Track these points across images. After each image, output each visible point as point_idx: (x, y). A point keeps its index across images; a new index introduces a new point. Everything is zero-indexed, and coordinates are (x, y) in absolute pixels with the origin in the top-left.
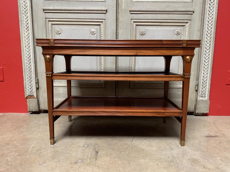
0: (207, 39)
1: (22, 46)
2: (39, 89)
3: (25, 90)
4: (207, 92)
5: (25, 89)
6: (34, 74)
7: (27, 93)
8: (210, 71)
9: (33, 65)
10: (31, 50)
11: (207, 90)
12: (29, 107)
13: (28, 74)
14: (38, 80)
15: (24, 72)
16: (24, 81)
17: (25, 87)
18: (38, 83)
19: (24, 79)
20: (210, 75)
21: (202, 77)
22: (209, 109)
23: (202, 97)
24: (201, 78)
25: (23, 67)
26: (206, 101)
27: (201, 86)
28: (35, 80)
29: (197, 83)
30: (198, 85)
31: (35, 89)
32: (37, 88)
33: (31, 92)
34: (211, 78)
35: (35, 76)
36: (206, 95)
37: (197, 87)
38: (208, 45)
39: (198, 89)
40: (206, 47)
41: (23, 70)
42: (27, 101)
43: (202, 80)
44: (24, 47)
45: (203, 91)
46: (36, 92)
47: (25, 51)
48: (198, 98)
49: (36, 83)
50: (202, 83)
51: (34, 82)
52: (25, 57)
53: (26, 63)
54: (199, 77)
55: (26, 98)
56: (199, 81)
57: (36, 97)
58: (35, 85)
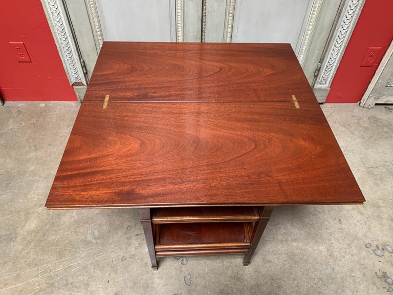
0: (352, 3)
1: (46, 13)
2: (88, 73)
3: (68, 76)
4: (329, 79)
5: (67, 74)
6: (76, 54)
7: (72, 79)
8: (342, 52)
9: (72, 42)
10: (63, 19)
11: (331, 75)
12: (79, 97)
13: (67, 54)
14: (84, 62)
15: (59, 52)
16: (64, 65)
17: (66, 72)
18: (85, 67)
19: (63, 62)
20: (340, 56)
21: (329, 58)
22: (326, 98)
23: (321, 84)
24: (327, 60)
25: (57, 44)
26: (324, 90)
27: (324, 71)
28: (80, 63)
29: (319, 66)
30: (319, 70)
31: (83, 74)
32: (84, 73)
33: (77, 78)
34: (341, 60)
35: (78, 58)
36: (328, 82)
37: (317, 72)
38: (351, 12)
39: (318, 74)
40: (347, 16)
41: (58, 49)
42: (75, 89)
43: (327, 63)
44: (51, 14)
45: (324, 76)
46: (84, 79)
47: (52, 20)
48: (316, 85)
49: (82, 67)
50: (325, 67)
51: (78, 66)
52: (56, 30)
53: (59, 39)
54: (324, 58)
55: (72, 85)
56: (323, 64)
57: (86, 85)
58: (82, 70)
